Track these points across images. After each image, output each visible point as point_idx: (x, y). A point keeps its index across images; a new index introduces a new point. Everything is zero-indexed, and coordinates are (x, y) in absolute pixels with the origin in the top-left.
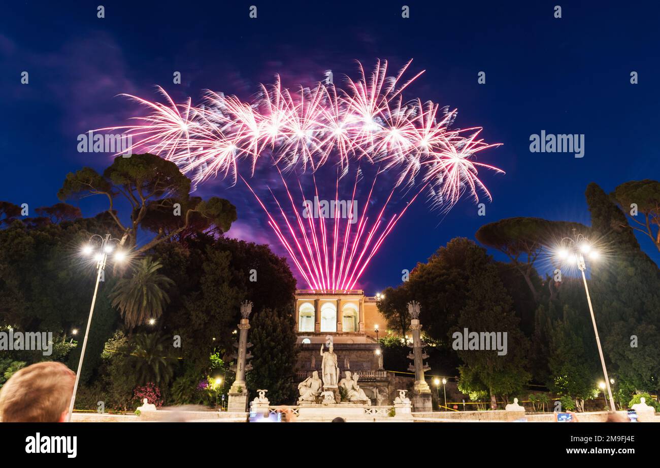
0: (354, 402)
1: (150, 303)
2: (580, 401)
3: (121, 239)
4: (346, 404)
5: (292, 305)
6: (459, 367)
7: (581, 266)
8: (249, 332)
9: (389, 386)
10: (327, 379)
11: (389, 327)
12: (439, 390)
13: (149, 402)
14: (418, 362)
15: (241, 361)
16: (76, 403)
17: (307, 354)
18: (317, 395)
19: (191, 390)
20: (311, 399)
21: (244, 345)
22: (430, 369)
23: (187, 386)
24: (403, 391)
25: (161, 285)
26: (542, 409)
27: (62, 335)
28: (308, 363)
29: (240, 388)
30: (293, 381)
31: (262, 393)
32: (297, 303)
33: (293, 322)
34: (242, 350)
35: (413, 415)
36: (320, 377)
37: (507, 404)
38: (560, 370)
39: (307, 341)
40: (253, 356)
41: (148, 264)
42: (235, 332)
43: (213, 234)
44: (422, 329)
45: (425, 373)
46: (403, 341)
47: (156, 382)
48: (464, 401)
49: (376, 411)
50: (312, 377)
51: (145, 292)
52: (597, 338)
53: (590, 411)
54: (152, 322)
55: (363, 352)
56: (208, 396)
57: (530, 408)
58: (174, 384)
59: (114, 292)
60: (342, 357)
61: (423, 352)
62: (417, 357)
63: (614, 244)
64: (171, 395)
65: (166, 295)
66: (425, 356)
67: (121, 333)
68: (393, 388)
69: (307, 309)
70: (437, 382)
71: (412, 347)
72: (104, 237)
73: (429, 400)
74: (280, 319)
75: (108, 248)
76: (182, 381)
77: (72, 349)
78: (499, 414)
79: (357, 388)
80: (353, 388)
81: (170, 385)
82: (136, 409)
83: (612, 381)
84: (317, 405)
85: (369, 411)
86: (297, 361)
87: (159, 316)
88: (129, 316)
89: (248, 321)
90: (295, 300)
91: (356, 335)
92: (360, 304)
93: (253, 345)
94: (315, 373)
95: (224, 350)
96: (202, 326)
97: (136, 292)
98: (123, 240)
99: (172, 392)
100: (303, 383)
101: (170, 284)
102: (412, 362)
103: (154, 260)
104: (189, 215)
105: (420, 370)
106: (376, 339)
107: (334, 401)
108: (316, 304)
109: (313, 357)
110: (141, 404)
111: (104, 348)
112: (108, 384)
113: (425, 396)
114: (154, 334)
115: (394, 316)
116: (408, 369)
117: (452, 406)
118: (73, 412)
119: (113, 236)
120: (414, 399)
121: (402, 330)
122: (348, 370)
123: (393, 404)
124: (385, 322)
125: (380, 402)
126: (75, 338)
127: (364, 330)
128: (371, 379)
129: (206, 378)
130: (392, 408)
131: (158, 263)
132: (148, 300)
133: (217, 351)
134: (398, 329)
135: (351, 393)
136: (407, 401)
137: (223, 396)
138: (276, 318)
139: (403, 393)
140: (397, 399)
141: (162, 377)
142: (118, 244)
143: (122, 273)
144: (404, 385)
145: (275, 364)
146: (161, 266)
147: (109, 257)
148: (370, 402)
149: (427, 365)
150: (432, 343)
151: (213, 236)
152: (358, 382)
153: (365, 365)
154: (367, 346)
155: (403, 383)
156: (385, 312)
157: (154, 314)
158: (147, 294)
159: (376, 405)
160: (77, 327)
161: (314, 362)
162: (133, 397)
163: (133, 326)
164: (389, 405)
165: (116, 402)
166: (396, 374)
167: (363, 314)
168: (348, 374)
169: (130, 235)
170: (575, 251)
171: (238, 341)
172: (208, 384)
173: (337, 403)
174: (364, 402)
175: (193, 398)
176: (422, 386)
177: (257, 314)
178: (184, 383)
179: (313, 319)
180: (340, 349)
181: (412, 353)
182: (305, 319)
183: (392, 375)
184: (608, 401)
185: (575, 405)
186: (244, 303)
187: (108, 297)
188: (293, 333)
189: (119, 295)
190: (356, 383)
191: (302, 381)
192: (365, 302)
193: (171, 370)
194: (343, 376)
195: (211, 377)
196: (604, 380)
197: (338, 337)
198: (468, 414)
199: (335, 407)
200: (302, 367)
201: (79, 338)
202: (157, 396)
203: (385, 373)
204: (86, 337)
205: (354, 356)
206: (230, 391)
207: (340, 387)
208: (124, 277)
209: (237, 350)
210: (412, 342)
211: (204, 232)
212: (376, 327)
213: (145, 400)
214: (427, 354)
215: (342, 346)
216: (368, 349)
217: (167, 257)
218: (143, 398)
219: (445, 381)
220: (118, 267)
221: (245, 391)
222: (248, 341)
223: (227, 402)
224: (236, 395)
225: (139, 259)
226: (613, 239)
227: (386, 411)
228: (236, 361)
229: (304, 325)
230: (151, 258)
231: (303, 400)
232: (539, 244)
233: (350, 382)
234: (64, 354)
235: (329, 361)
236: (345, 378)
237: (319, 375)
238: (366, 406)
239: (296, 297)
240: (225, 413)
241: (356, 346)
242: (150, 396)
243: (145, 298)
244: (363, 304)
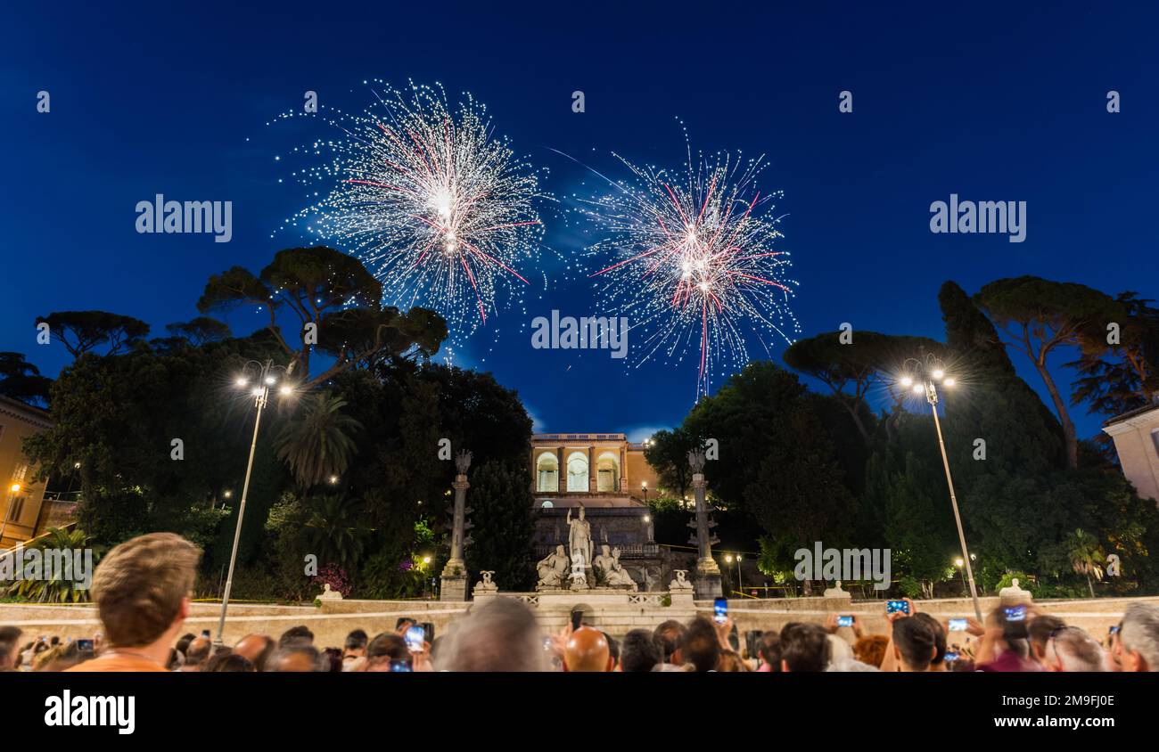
0: (614, 587)
1: (330, 455)
2: (927, 585)
3: (287, 366)
4: (603, 589)
5: (527, 456)
6: (759, 538)
7: (932, 398)
8: (468, 492)
9: (663, 565)
10: (576, 557)
11: (661, 484)
12: (732, 570)
13: (333, 589)
14: (703, 531)
15: (457, 533)
16: (232, 590)
17: (548, 522)
18: (562, 577)
19: (390, 571)
20: (554, 583)
21: (461, 510)
22: (719, 541)
23: (384, 567)
24: (682, 572)
25: (344, 428)
26: (875, 595)
27: (210, 499)
28: (550, 535)
29: (457, 568)
30: (529, 559)
31: (487, 575)
32: (534, 453)
33: (529, 479)
34: (458, 517)
35: (696, 605)
36: (567, 553)
37: (826, 588)
38: (900, 542)
39: (548, 504)
40: (473, 526)
41: (325, 401)
42: (449, 492)
43: (415, 359)
44: (708, 487)
45: (713, 547)
46: (681, 503)
47: (340, 562)
48: (766, 584)
49: (645, 599)
50: (555, 553)
51: (323, 440)
52: (953, 497)
53: (942, 598)
54: (334, 480)
55: (626, 520)
56: (413, 580)
57: (859, 593)
58: (366, 564)
59: (281, 438)
60: (597, 525)
61: (709, 519)
62: (702, 525)
63: (979, 367)
64: (363, 579)
65: (352, 443)
66: (712, 524)
67: (291, 495)
68: (668, 568)
69: (548, 460)
70: (728, 559)
71: (694, 511)
72: (264, 364)
73: (718, 584)
74: (509, 474)
75: (270, 380)
76: (377, 559)
77: (224, 518)
78: (815, 602)
79: (619, 567)
80: (613, 568)
81: (360, 565)
82: (315, 597)
83: (973, 556)
84: (564, 591)
85: (635, 600)
86: (535, 531)
87: (342, 472)
88: (301, 473)
89: (466, 477)
90: (531, 449)
91: (616, 496)
92: (622, 453)
93: (473, 510)
94: (560, 548)
95: (434, 518)
96: (403, 485)
97: (310, 440)
98: (290, 369)
99: (364, 575)
100: (544, 562)
101: (357, 428)
102: (695, 532)
103: (335, 394)
104: (382, 332)
105: (705, 543)
106: (643, 500)
107: (587, 586)
108: (561, 455)
109: (556, 526)
110: (322, 592)
111: (268, 516)
112: (276, 564)
113: (712, 578)
114: (337, 496)
115: (668, 469)
116: (689, 542)
117: (749, 592)
118: (229, 602)
119: (277, 362)
120: (697, 582)
121: (680, 489)
122: (606, 544)
123: (668, 589)
124: (656, 478)
125: (650, 587)
126: (228, 502)
127: (627, 488)
128: (637, 555)
129: (409, 556)
130: (667, 595)
131: (340, 398)
132: (327, 450)
133: (423, 518)
134: (675, 488)
135: (609, 574)
136: (688, 584)
137: (434, 580)
138: (505, 474)
139: (681, 574)
140: (674, 582)
141: (349, 555)
142: (283, 373)
143: (290, 414)
144: (684, 563)
145: (504, 537)
146: (345, 403)
147: (272, 391)
148: (636, 588)
149: (715, 537)
150: (722, 506)
151: (415, 360)
152: (619, 559)
153: (629, 536)
154: (632, 511)
155: (682, 561)
156: (656, 464)
157: (337, 470)
158: (326, 443)
159: (644, 591)
160: (229, 488)
161: (558, 532)
162: (309, 582)
163: (308, 485)
164: (662, 591)
165: (287, 590)
166: (672, 549)
167: (626, 467)
168: (605, 549)
169: (300, 361)
170: (924, 377)
171: (453, 506)
172: (413, 563)
173: (591, 588)
174: (628, 587)
175: (392, 583)
176: (709, 564)
177: (478, 468)
178: (380, 563)
179: (556, 474)
180: (594, 515)
181: (694, 520)
182: (544, 475)
183: (667, 550)
184: (967, 583)
185: (921, 590)
186: (460, 454)
187: (273, 446)
188: (530, 493)
189: (287, 442)
190: (616, 561)
191: (542, 558)
192: (628, 450)
193: (361, 545)
194: (598, 551)
195: (416, 554)
196: (962, 556)
197: (591, 499)
198: (772, 602)
199: (588, 593)
200: (543, 539)
201: (234, 503)
202: (343, 580)
203: (657, 547)
204: (243, 501)
205: (613, 524)
206: (443, 574)
207: (594, 567)
208: (294, 418)
209: (451, 517)
210: (694, 504)
211: (403, 355)
212: (644, 484)
213: (327, 586)
214: (716, 522)
215: (597, 511)
216: (633, 514)
217: (353, 390)
218: (323, 583)
219: (739, 558)
220: (285, 404)
221: (464, 573)
222: (466, 506)
223: (439, 588)
224: (451, 579)
225: (314, 394)
226: (977, 359)
227: (659, 599)
228: (450, 533)
229: (543, 481)
230: (330, 392)
231: (543, 584)
232: (873, 367)
233: (608, 560)
234: (214, 525)
235: (579, 530)
236: (601, 554)
237: (565, 551)
238: (631, 592)
239: (533, 444)
240: (438, 602)
241: (617, 511)
242: (333, 581)
243: (323, 447)
244: (626, 453)
